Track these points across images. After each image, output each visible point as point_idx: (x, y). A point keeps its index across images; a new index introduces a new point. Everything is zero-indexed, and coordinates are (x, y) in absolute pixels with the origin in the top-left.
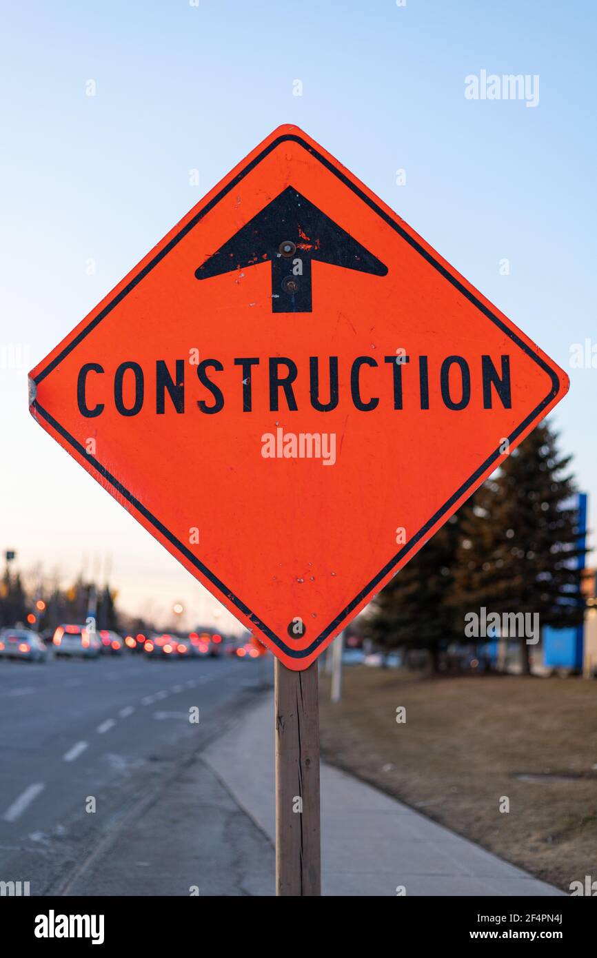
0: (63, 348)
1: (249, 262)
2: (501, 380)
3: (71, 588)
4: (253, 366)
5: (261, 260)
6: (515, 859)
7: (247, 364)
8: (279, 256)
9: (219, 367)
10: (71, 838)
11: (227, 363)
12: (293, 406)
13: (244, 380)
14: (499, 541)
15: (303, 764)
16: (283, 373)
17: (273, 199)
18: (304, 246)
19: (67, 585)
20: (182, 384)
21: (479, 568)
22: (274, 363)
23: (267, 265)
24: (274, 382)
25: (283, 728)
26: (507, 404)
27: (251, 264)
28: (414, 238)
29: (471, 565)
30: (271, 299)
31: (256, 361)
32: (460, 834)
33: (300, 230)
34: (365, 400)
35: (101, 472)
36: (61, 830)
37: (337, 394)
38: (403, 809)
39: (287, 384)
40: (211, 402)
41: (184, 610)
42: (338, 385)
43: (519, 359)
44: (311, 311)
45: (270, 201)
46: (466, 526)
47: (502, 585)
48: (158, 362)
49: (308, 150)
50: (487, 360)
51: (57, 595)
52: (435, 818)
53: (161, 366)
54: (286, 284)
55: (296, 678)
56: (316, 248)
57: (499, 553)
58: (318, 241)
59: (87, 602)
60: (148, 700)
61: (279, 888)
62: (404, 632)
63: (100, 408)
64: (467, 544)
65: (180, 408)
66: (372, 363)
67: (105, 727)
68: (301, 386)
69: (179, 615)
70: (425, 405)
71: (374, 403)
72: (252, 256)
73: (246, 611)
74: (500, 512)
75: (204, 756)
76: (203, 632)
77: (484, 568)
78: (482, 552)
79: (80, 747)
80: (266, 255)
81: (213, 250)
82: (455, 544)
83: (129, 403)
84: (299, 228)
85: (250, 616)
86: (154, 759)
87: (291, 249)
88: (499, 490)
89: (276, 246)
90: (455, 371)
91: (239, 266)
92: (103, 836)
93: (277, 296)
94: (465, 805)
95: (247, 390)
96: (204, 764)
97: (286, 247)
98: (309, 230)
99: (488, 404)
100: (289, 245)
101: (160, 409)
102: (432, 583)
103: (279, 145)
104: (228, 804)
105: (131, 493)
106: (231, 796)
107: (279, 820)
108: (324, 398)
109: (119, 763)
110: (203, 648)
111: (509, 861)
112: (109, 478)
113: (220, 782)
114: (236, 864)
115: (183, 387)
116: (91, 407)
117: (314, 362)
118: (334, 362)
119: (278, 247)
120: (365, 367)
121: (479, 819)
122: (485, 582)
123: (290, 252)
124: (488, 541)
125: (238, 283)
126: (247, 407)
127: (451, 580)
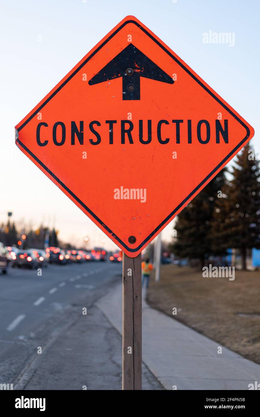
0: (30, 116)
1: (113, 77)
2: (224, 131)
3: (38, 230)
4: (114, 124)
5: (118, 77)
6: (235, 350)
7: (111, 123)
8: (126, 75)
9: (99, 124)
10: (37, 338)
11: (103, 122)
12: (131, 142)
13: (110, 130)
14: (232, 209)
15: (135, 298)
16: (127, 127)
17: (123, 49)
18: (137, 70)
19: (36, 228)
20: (82, 132)
21: (223, 221)
22: (123, 122)
23: (121, 79)
24: (123, 131)
25: (126, 282)
26: (227, 141)
27: (113, 78)
28: (186, 67)
29: (219, 220)
30: (122, 94)
31: (115, 122)
32: (211, 339)
33: (135, 63)
34: (163, 139)
35: (46, 170)
36: (32, 335)
37: (151, 137)
38: (185, 328)
39: (129, 132)
40: (95, 140)
41: (89, 240)
42: (151, 132)
43: (232, 121)
44: (140, 99)
45: (122, 50)
46: (217, 202)
47: (234, 229)
48: (72, 122)
49: (139, 27)
50: (218, 122)
51: (31, 233)
52: (200, 332)
53: (73, 124)
54: (129, 88)
55: (131, 261)
56: (142, 71)
57: (232, 214)
58: (143, 68)
59: (45, 236)
60: (72, 280)
61: (124, 351)
62: (188, 250)
63: (46, 142)
64: (218, 210)
65: (81, 142)
66: (167, 123)
67: (52, 291)
68: (135, 133)
69: (86, 242)
70: (190, 141)
71: (167, 140)
72: (114, 75)
73: (110, 231)
74: (233, 196)
75: (96, 304)
76: (98, 250)
77: (225, 221)
78: (224, 214)
79: (41, 300)
80: (120, 74)
81: (96, 72)
82: (212, 210)
83: (59, 140)
84: (135, 62)
85: (112, 234)
86: (74, 305)
87: (131, 72)
88: (233, 186)
89: (125, 70)
90: (204, 126)
91: (108, 79)
92: (51, 338)
93: (125, 93)
94: (214, 326)
95: (111, 135)
96: (96, 307)
97: (129, 71)
98: (139, 63)
99: (218, 141)
100: (131, 70)
101: (73, 143)
102: (201, 228)
103: (126, 25)
104: (107, 325)
105: (60, 180)
106: (108, 321)
107: (124, 322)
108: (145, 138)
109: (58, 307)
110: (98, 257)
111: (233, 350)
112: (51, 173)
113: (104, 315)
114: (110, 350)
115: (83, 133)
116: (42, 142)
117: (141, 122)
118: (150, 122)
119: (125, 71)
120: (163, 125)
121: (219, 332)
122: (225, 228)
123: (131, 73)
124: (227, 209)
125: (108, 87)
126: (111, 142)
127: (210, 227)
